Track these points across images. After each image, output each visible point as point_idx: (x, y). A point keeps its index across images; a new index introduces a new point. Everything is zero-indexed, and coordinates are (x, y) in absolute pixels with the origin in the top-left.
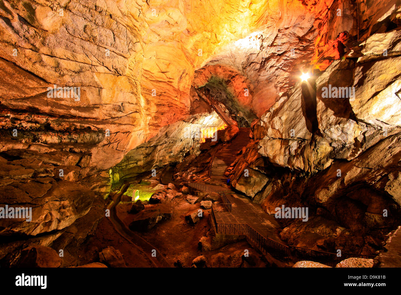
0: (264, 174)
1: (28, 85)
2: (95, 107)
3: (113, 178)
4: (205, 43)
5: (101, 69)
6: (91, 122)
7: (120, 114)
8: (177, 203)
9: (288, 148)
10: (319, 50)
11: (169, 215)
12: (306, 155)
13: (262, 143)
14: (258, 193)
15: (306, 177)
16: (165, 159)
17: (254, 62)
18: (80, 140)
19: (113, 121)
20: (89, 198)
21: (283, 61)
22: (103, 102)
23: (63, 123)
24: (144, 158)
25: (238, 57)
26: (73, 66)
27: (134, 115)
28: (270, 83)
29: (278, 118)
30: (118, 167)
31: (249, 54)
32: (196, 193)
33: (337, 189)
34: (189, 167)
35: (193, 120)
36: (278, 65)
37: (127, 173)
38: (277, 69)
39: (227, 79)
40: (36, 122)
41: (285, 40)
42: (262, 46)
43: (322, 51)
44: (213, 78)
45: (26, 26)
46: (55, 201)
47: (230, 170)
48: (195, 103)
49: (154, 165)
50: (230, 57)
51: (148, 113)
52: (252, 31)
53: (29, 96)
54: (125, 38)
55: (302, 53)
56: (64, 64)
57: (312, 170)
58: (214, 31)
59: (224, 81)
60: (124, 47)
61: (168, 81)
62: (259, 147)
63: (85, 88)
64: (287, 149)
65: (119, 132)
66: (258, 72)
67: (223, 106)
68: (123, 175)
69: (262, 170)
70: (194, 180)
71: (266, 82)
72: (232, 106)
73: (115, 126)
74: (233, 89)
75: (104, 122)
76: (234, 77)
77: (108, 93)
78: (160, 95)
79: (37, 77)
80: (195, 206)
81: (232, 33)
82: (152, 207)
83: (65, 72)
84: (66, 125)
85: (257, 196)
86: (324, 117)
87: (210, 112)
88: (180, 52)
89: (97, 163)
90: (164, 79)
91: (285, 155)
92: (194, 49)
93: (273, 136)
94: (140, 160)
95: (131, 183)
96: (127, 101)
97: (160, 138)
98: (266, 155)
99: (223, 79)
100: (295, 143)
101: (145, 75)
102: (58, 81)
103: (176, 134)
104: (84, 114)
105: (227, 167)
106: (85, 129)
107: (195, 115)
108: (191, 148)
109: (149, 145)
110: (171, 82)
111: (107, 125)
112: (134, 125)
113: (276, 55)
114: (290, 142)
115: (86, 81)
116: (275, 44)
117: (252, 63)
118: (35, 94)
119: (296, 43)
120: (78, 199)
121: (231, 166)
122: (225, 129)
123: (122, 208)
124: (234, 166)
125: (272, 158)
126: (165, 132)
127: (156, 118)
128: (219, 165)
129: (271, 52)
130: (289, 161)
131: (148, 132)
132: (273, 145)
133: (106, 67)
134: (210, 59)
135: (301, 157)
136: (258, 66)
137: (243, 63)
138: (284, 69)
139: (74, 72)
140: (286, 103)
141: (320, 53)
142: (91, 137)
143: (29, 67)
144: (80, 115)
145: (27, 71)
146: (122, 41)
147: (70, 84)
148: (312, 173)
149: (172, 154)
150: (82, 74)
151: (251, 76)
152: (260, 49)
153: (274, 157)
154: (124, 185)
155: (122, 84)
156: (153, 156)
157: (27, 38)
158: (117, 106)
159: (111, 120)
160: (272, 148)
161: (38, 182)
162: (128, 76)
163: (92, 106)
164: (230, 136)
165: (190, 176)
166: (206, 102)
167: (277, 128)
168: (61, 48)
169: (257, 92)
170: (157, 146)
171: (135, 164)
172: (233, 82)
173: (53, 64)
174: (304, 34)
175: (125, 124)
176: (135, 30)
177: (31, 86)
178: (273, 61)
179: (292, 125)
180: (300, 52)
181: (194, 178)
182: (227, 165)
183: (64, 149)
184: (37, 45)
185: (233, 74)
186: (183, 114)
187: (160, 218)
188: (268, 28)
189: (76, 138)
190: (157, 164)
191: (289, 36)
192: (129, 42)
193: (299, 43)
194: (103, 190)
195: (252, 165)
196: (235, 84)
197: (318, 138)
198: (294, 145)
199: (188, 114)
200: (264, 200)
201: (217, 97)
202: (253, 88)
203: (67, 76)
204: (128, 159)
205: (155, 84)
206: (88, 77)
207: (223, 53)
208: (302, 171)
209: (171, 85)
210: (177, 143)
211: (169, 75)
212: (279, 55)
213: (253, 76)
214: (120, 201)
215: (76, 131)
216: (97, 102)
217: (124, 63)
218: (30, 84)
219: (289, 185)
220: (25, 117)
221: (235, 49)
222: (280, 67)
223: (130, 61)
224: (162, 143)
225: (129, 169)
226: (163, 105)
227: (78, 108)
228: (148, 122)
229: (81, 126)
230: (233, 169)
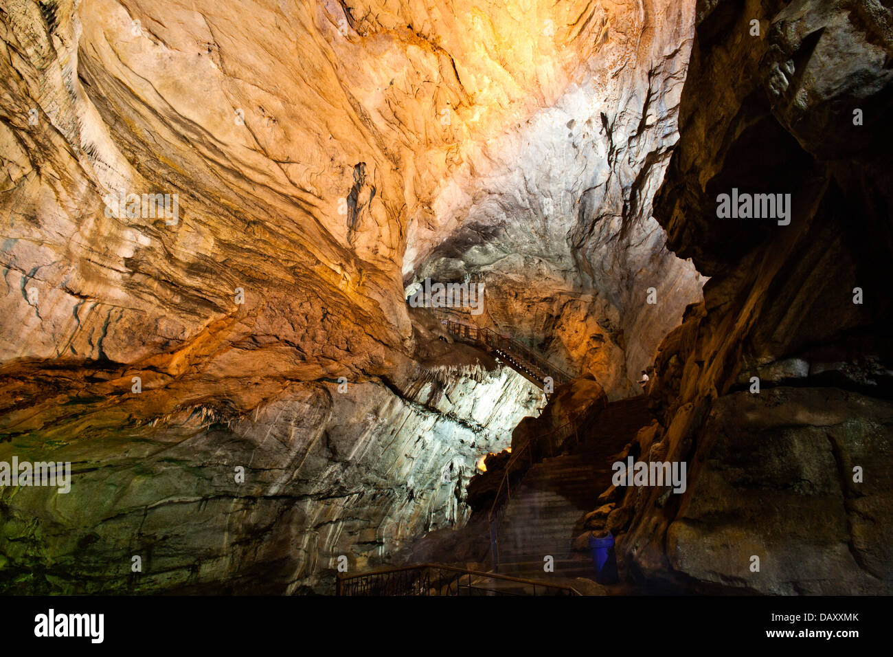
4: (427, 103)
17: (602, 217)
24: (233, 545)
31: (580, 193)
35: (432, 396)
39: (542, 336)
47: (599, 516)
52: (568, 77)
59: (535, 344)
61: (298, 198)
74: (563, 356)
76: (558, 317)
87: (491, 369)
90: (279, 184)
92: (390, 115)
99: (532, 339)
107: (434, 369)
110: (313, 206)
117: (597, 220)
126: (322, 428)
129: (643, 155)
136: (616, 224)
137: (571, 233)
152: (611, 162)
164: (573, 418)
172: (560, 332)
178: (657, 171)
185: (556, 307)
188: (616, 75)
196: (565, 339)
202: (618, 319)
211: (299, 175)
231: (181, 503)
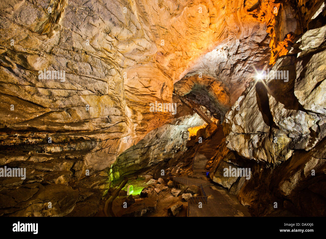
0: (237, 166)
1: (28, 111)
2: (86, 121)
3: (114, 176)
4: (179, 60)
5: (86, 92)
6: (83, 133)
7: (108, 125)
8: (163, 196)
9: (251, 141)
10: (273, 52)
11: (153, 208)
12: (267, 147)
13: (229, 138)
14: (233, 184)
15: (271, 168)
16: (160, 157)
17: (225, 69)
18: (78, 148)
19: (103, 131)
20: (73, 198)
21: (248, 65)
22: (92, 117)
23: (60, 137)
24: (140, 157)
25: (211, 66)
26: (63, 93)
27: (120, 124)
28: (241, 84)
29: (239, 115)
30: (118, 166)
31: (219, 63)
32: (179, 187)
33: (298, 181)
34: (177, 163)
35: (178, 123)
36: (244, 68)
37: (126, 171)
38: (244, 72)
39: (207, 85)
40: (39, 138)
41: (247, 47)
42: (228, 55)
43: (277, 52)
44: (196, 86)
45: (23, 70)
46: (39, 203)
47: (210, 163)
48: (179, 108)
49: (150, 163)
50: (204, 68)
51: (134, 121)
52: (216, 45)
53: (29, 119)
54: (101, 67)
55: (263, 56)
56: (55, 92)
57: (276, 161)
58: (184, 50)
59: (205, 87)
60: (101, 73)
61: (152, 94)
62: (227, 142)
63: (75, 108)
64: (250, 143)
65: (109, 139)
66: (229, 76)
67: (204, 108)
68: (123, 173)
69: (235, 162)
70: (180, 174)
71: (237, 84)
72: (215, 106)
73: (104, 134)
74: (213, 92)
75: (94, 132)
76: (212, 83)
77: (95, 109)
78: (146, 105)
79: (36, 104)
80: (178, 198)
81: (199, 49)
82: (141, 201)
83: (57, 98)
84: (63, 138)
85: (233, 187)
86: (276, 111)
87: (192, 114)
88: (157, 70)
89: (93, 165)
90: (148, 93)
91: (249, 149)
92: (170, 66)
93: (237, 132)
94: (137, 159)
95: (129, 180)
96: (113, 114)
97: (151, 139)
98: (233, 149)
99: (204, 86)
100: (256, 136)
101: (131, 92)
102: (52, 106)
103: (165, 135)
104: (75, 128)
105: (208, 160)
106: (79, 139)
107: (179, 118)
108: (182, 145)
109: (143, 146)
110: (154, 94)
111: (98, 134)
112: (122, 132)
113: (242, 60)
114: (252, 136)
115: (75, 103)
116: (239, 52)
117: (223, 69)
118: (34, 117)
119: (257, 48)
120: (63, 199)
121: (211, 160)
122: (206, 127)
123: (117, 202)
124: (214, 160)
125: (238, 151)
126: (156, 134)
127: (142, 124)
128: (201, 160)
129: (237, 59)
130: (254, 154)
131: (136, 136)
132: (238, 139)
133: (89, 90)
134: (186, 72)
135: (263, 149)
136: (228, 72)
137: (216, 71)
138: (250, 71)
139: (64, 97)
140: (244, 101)
141: (275, 53)
142: (86, 145)
143: (29, 98)
144: (72, 129)
145: (28, 101)
146: (99, 70)
147: (62, 106)
148: (276, 165)
149: (165, 152)
150: (71, 98)
151: (224, 80)
152: (228, 58)
153: (241, 150)
154: (124, 181)
155: (106, 102)
156: (148, 155)
157: (25, 78)
158: (105, 119)
159: (101, 130)
160: (237, 143)
161: (26, 188)
162: (111, 94)
163: (83, 121)
164: (210, 133)
165: (178, 170)
166: (189, 106)
167: (239, 124)
168: (51, 82)
169: (232, 92)
170: (151, 146)
171: (133, 163)
172: (212, 87)
173: (47, 94)
174: (262, 40)
175: (114, 132)
176: (109, 59)
177: (30, 112)
178: (239, 66)
179: (251, 120)
180: (261, 55)
181: (181, 172)
182: (208, 159)
183: (60, 157)
184: (33, 82)
185: (211, 81)
186: (167, 118)
187: (144, 211)
188: (230, 40)
189: (74, 147)
190: (152, 161)
191: (249, 44)
192: (105, 69)
193: (259, 48)
194: (102, 187)
195: (225, 159)
196: (214, 89)
197: (275, 131)
198: (256, 139)
199: (172, 118)
200: (239, 191)
201: (203, 101)
202: (229, 90)
203: (59, 101)
204: (127, 159)
205: (140, 97)
206: (76, 99)
207: (197, 66)
208: (267, 163)
209: (154, 97)
210: (169, 142)
211: (151, 89)
212: (243, 60)
213: (226, 80)
214: (117, 196)
215: (72, 141)
216: (87, 117)
217: (103, 85)
218: (29, 110)
219: (259, 176)
220: (29, 135)
221: (206, 61)
222: (247, 70)
223: (110, 83)
224: (154, 143)
225: (128, 168)
226: (149, 113)
227: (71, 124)
228: (135, 129)
229: (75, 137)
230: (212, 162)
231: (130, 151)
